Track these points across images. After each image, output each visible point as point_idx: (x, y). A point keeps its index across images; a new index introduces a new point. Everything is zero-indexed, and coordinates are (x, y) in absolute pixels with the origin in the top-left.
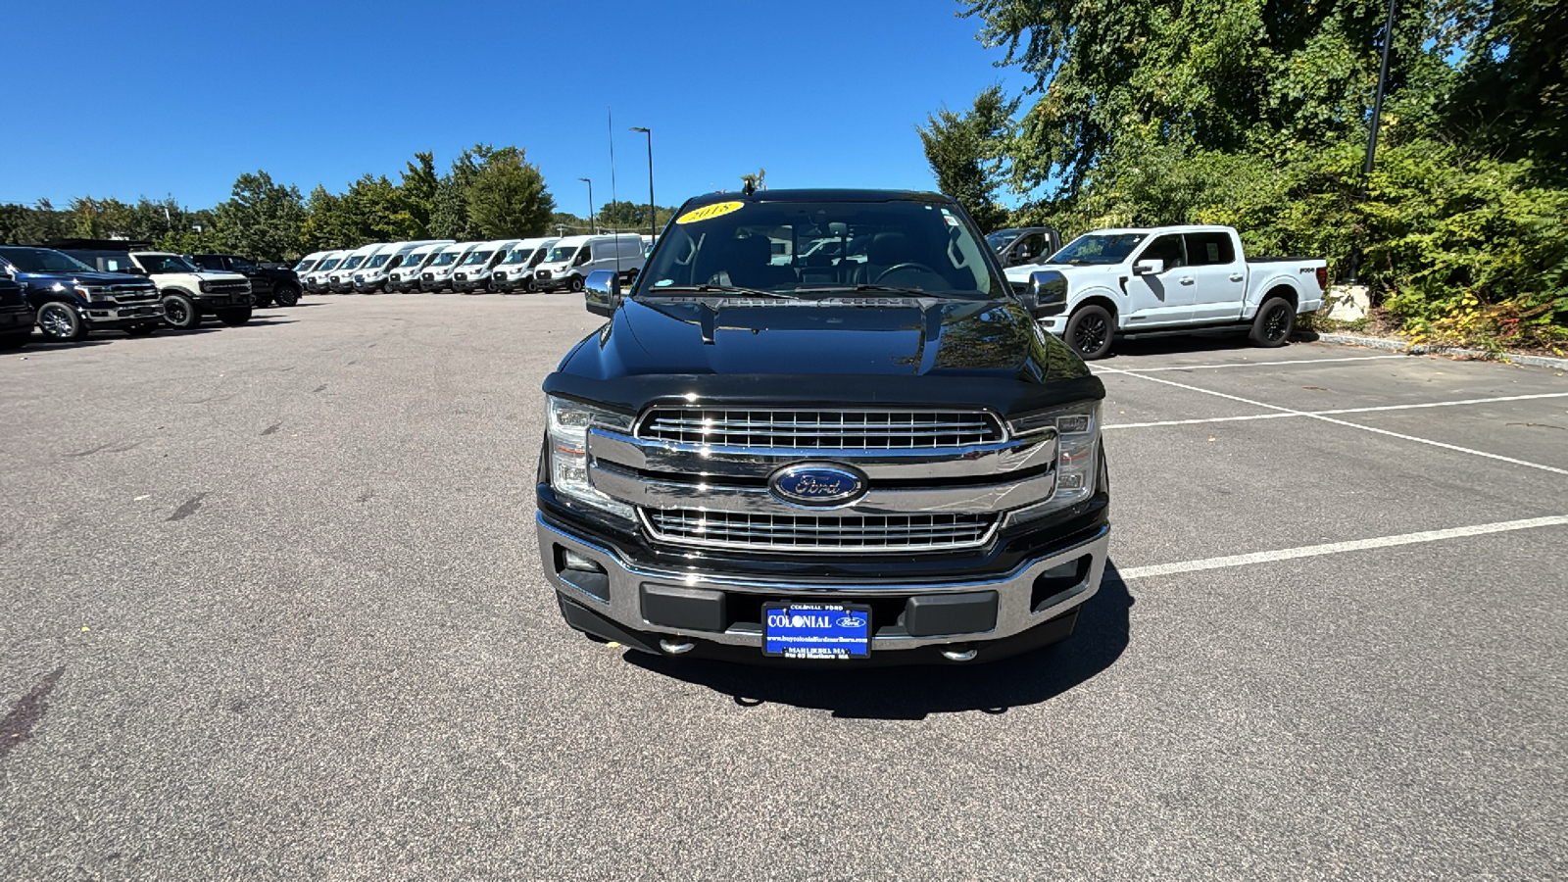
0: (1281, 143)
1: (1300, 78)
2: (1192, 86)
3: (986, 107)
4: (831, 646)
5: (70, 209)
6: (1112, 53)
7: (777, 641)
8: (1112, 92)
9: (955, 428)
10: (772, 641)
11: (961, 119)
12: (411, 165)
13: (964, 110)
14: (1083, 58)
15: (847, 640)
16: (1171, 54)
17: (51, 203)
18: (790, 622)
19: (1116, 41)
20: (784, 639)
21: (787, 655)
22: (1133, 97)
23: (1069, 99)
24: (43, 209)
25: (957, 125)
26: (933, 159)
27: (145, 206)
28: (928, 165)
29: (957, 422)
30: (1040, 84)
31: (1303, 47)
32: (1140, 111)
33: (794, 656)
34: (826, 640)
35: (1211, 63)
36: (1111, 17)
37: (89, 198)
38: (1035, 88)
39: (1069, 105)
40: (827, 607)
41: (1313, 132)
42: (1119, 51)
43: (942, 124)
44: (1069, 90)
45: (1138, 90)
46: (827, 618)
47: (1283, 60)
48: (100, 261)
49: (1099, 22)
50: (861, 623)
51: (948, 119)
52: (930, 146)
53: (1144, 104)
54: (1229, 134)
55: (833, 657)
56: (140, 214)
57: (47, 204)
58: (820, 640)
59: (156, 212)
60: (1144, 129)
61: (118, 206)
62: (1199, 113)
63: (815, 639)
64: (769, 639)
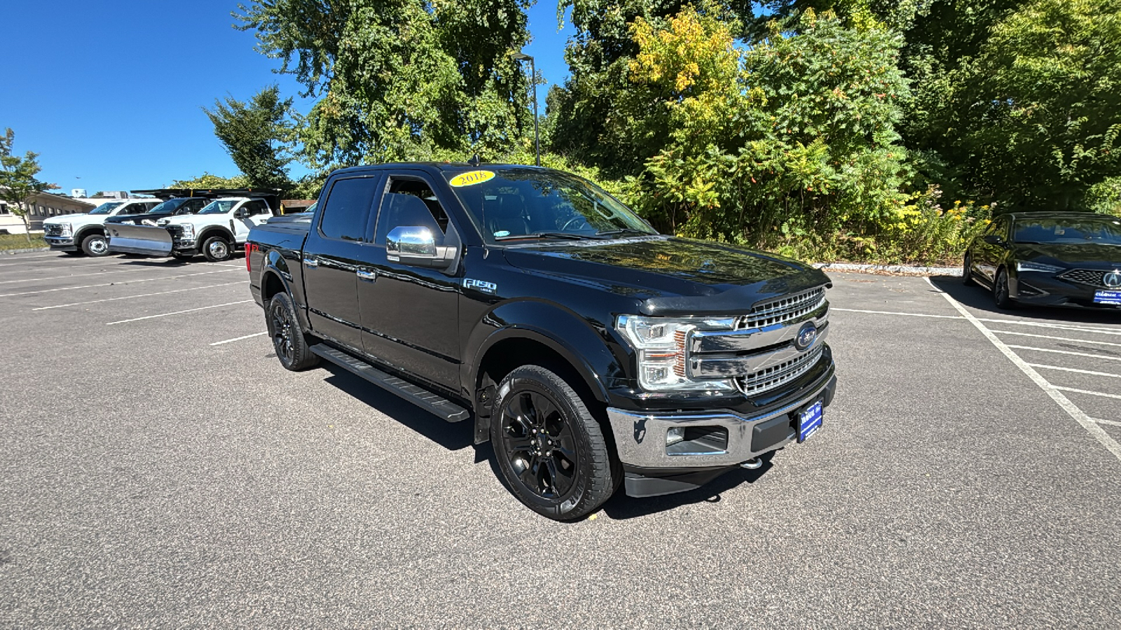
0: (479, 148)
1: (483, 112)
2: (427, 108)
3: (268, 102)
6: (370, 78)
8: (373, 105)
11: (247, 108)
13: (249, 103)
14: (348, 78)
16: (408, 86)
19: (372, 71)
22: (388, 110)
23: (344, 105)
25: (244, 113)
26: (226, 139)
28: (221, 142)
30: (311, 90)
31: (480, 95)
32: (396, 119)
35: (436, 95)
36: (366, 54)
38: (308, 94)
39: (344, 110)
41: (494, 143)
42: (375, 78)
43: (230, 110)
44: (342, 99)
45: (391, 105)
47: (471, 101)
49: (358, 56)
51: (235, 106)
52: (220, 128)
53: (397, 116)
54: (452, 141)
60: (400, 132)
62: (433, 125)
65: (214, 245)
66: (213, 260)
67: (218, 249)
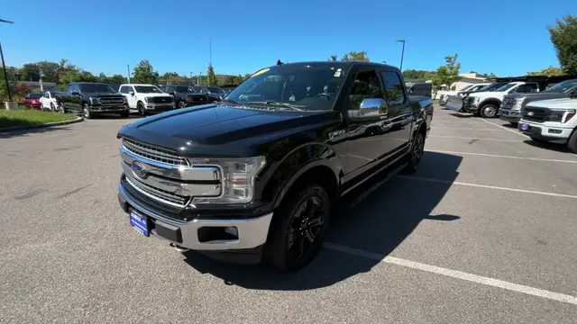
65: (487, 109)
66: (485, 117)
67: (490, 111)
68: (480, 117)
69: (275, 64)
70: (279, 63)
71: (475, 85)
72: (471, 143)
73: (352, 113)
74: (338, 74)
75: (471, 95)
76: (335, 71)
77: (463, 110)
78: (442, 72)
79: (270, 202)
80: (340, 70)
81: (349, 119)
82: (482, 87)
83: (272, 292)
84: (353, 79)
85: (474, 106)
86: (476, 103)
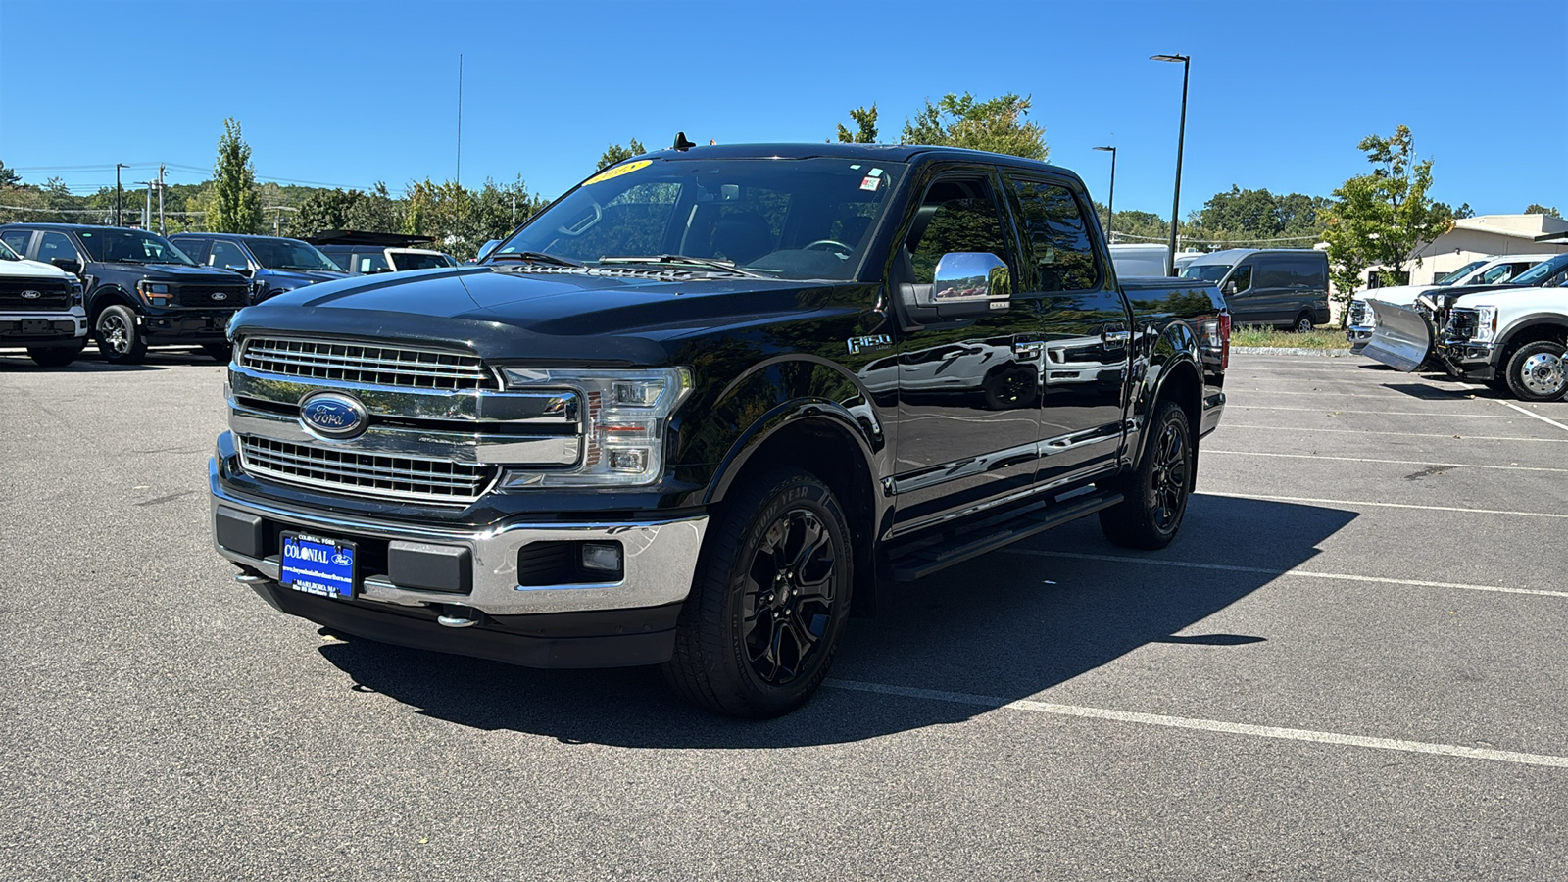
4: (326, 582)
5: (406, 197)
7: (289, 572)
9: (454, 371)
10: (286, 571)
12: (842, 129)
15: (338, 579)
17: (387, 189)
18: (300, 554)
20: (295, 570)
21: (295, 587)
24: (378, 195)
27: (491, 193)
29: (456, 364)
33: (298, 589)
34: (324, 576)
37: (428, 183)
40: (323, 541)
46: (325, 552)
48: (354, 257)
50: (349, 562)
55: (326, 594)
56: (482, 206)
57: (383, 190)
58: (319, 575)
59: (500, 201)
61: (460, 192)
63: (316, 574)
64: (285, 568)
65: (1534, 362)
66: (1526, 396)
67: (1543, 371)
68: (1507, 394)
69: (668, 145)
70: (682, 143)
71: (1495, 261)
72: (1411, 477)
73: (913, 293)
74: (871, 184)
75: (1465, 302)
76: (863, 174)
77: (1432, 362)
78: (1359, 201)
79: (703, 483)
80: (876, 172)
81: (904, 309)
82: (1524, 266)
83: (700, 752)
84: (916, 201)
85: (1480, 349)
86: (1485, 336)
